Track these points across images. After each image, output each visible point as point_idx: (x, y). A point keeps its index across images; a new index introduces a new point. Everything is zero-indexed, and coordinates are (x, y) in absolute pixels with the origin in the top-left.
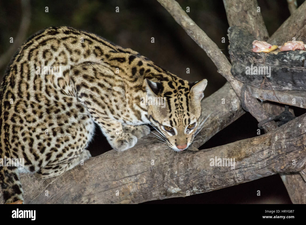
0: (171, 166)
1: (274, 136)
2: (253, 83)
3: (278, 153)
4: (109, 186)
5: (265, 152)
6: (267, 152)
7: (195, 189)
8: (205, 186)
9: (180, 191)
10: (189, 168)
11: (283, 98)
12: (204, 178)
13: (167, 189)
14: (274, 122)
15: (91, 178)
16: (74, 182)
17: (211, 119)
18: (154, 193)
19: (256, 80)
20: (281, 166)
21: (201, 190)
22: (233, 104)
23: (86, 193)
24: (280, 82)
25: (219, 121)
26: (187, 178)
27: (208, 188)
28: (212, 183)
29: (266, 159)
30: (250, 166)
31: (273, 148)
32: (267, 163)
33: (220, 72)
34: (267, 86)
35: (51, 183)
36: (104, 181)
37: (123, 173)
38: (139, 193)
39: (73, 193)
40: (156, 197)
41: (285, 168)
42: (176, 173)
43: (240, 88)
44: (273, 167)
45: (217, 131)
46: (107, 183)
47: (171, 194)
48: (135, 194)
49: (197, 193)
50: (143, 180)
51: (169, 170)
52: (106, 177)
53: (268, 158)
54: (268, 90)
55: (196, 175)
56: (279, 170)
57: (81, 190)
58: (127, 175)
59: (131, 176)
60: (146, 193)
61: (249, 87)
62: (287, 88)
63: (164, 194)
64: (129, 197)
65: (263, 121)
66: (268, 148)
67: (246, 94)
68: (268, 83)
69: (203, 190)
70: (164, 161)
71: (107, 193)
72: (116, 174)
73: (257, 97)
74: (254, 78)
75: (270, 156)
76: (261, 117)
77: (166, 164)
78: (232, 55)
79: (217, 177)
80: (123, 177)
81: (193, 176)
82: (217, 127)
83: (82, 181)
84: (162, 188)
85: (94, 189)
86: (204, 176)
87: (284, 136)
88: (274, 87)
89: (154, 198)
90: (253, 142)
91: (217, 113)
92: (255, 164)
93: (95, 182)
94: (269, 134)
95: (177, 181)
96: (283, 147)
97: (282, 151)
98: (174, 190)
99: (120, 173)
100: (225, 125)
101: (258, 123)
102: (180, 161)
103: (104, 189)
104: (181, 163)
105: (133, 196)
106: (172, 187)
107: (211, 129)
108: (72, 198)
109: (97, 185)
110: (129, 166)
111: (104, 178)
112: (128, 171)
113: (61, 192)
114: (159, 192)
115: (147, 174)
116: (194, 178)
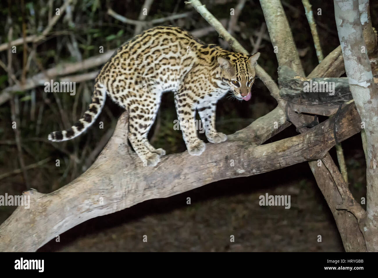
0: (239, 156)
1: (306, 135)
2: (293, 101)
3: (309, 146)
4: (198, 168)
5: (300, 146)
6: (301, 146)
7: (254, 171)
8: (261, 169)
9: (244, 172)
10: (251, 157)
11: (313, 110)
12: (260, 163)
13: (236, 171)
14: (306, 128)
15: (187, 163)
16: (175, 165)
17: (267, 129)
18: (227, 173)
19: (295, 99)
20: (310, 155)
21: (258, 172)
22: (280, 120)
23: (183, 173)
24: (310, 99)
25: (271, 130)
26: (249, 163)
27: (263, 170)
28: (265, 166)
29: (300, 150)
30: (290, 155)
31: (305, 142)
32: (301, 152)
33: (272, 95)
34: (302, 102)
35: (160, 166)
36: (195, 165)
37: (207, 160)
38: (218, 173)
39: (175, 172)
40: (229, 176)
41: (312, 156)
42: (242, 160)
43: (285, 105)
44: (305, 155)
45: (270, 137)
46: (197, 166)
47: (239, 174)
48: (215, 173)
49: (256, 174)
50: (220, 165)
51: (238, 158)
52: (196, 162)
53: (301, 149)
54: (303, 105)
55: (255, 161)
56: (309, 158)
57: (179, 170)
58: (210, 161)
59: (212, 162)
60: (222, 173)
61: (291, 105)
62: (315, 103)
63: (234, 174)
64: (211, 176)
65: (299, 127)
66: (302, 143)
67: (289, 109)
68: (303, 100)
69: (259, 171)
70: (235, 152)
71: (197, 173)
72: (203, 160)
73: (296, 111)
74: (294, 97)
75: (303, 148)
76: (298, 125)
77: (236, 154)
78: (280, 84)
79: (269, 162)
80: (207, 163)
81: (253, 162)
82: (270, 134)
83: (180, 165)
84: (233, 170)
85: (188, 170)
86: (260, 162)
87: (313, 135)
88: (307, 103)
89: (227, 177)
90: (293, 139)
91: (270, 125)
92: (293, 153)
93: (189, 165)
94: (303, 134)
95: (243, 165)
96: (312, 142)
97: (311, 144)
98: (241, 171)
99: (206, 160)
100: (276, 133)
101: (296, 128)
102: (245, 152)
103: (194, 171)
104: (246, 154)
105: (213, 175)
106: (239, 169)
107: (266, 135)
108: (174, 176)
109: (190, 168)
110: (212, 156)
111: (195, 163)
112: (211, 159)
113: (167, 172)
114: (230, 173)
115: (223, 161)
116: (254, 163)
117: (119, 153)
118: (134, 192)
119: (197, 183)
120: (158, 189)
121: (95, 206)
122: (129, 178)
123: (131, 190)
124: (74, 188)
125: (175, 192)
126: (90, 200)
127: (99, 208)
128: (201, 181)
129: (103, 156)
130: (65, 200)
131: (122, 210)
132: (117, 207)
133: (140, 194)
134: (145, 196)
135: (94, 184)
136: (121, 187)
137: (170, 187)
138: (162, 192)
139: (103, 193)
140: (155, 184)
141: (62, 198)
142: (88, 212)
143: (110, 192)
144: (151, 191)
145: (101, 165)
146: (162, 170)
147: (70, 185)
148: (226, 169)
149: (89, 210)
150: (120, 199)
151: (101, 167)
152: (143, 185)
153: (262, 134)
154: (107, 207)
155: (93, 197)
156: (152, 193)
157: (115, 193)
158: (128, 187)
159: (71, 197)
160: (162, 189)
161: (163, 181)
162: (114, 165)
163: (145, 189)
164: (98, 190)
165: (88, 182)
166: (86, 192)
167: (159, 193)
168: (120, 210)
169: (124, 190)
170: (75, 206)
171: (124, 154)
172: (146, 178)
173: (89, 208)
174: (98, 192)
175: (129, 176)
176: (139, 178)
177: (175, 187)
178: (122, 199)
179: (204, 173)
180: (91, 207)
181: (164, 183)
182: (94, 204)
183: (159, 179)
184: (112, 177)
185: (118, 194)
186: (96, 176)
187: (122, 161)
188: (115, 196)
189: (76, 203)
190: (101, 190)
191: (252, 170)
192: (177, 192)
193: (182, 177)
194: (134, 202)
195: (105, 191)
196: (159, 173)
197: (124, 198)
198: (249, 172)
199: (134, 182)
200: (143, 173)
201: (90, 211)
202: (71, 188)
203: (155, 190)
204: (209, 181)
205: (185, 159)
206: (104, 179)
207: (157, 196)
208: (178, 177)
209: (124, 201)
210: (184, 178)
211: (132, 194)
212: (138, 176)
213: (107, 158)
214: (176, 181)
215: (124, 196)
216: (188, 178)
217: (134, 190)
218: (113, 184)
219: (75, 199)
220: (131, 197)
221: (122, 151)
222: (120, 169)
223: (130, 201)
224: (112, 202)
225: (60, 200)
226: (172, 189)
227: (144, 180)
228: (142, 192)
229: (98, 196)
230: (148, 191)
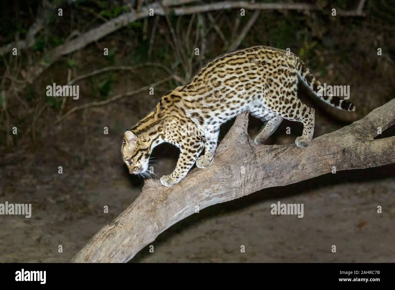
4: (316, 160)
7: (370, 164)
8: (377, 163)
9: (361, 165)
12: (376, 158)
16: (294, 156)
17: (383, 120)
18: (344, 166)
21: (374, 165)
23: (301, 163)
25: (387, 122)
26: (365, 157)
27: (379, 164)
28: (381, 161)
35: (279, 156)
36: (313, 156)
37: (325, 152)
39: (293, 163)
40: (346, 168)
45: (386, 128)
46: (315, 158)
47: (355, 167)
48: (332, 165)
49: (371, 167)
50: (337, 157)
55: (371, 155)
57: (298, 161)
58: (328, 153)
59: (330, 154)
60: (339, 166)
63: (351, 166)
64: (328, 167)
70: (352, 145)
71: (314, 164)
72: (321, 152)
77: (353, 147)
79: (385, 157)
80: (325, 154)
82: (386, 125)
83: (299, 156)
84: (350, 163)
85: (306, 161)
86: (376, 156)
89: (344, 168)
91: (387, 116)
93: (308, 156)
99: (324, 152)
100: (391, 125)
103: (313, 162)
104: (363, 147)
107: (382, 127)
108: (292, 166)
109: (308, 159)
110: (329, 148)
111: (313, 154)
112: (329, 151)
113: (285, 162)
114: (347, 165)
115: (341, 153)
116: (370, 157)
117: (239, 143)
118: (253, 182)
119: (315, 173)
120: (276, 178)
121: (215, 194)
122: (249, 167)
123: (250, 180)
124: (195, 176)
125: (292, 182)
126: (210, 188)
127: (219, 196)
128: (318, 171)
129: (223, 145)
130: (186, 189)
131: (240, 198)
132: (236, 195)
133: (259, 183)
134: (263, 185)
135: (214, 174)
136: (241, 176)
137: (288, 177)
138: (280, 181)
139: (222, 182)
140: (273, 173)
141: (184, 187)
142: (208, 200)
143: (230, 181)
144: (270, 180)
145: (222, 154)
146: (281, 160)
147: (191, 174)
148: (343, 161)
149: (208, 199)
150: (239, 188)
151: (221, 156)
152: (261, 174)
154: (226, 195)
155: (212, 186)
156: (270, 182)
157: (235, 182)
158: (248, 177)
159: (191, 186)
160: (280, 179)
161: (281, 171)
162: (234, 154)
163: (264, 178)
164: (218, 180)
165: (209, 171)
166: (206, 181)
167: (277, 182)
168: (238, 197)
169: (243, 179)
170: (195, 195)
171: (244, 144)
172: (264, 167)
173: (209, 197)
174: (218, 181)
175: (248, 165)
176: (258, 167)
177: (293, 176)
178: (242, 188)
179: (321, 165)
180: (211, 196)
181: (282, 173)
182: (214, 192)
183: (277, 169)
184: (232, 166)
185: (237, 183)
186: (217, 166)
187: (242, 150)
188: (234, 185)
189: (196, 192)
190: (221, 179)
191: (368, 163)
192: (294, 181)
193: (300, 167)
194: (253, 191)
195: (225, 180)
196: (278, 163)
197: (243, 187)
198: (366, 165)
199: (253, 171)
200: (262, 162)
201: (210, 199)
202: (192, 176)
203: (273, 180)
204: (326, 171)
205: (303, 150)
206: (225, 169)
207: (275, 184)
208: (296, 168)
209: (243, 190)
210: (302, 168)
211: (251, 183)
212: (257, 165)
213: (228, 147)
214: (294, 171)
215: (244, 184)
216: (306, 169)
217: (254, 179)
218: (233, 173)
219: (195, 188)
220: (249, 186)
221: (242, 140)
222: (239, 159)
223: (249, 189)
224: (231, 190)
225: (181, 188)
226: (290, 178)
227: (263, 170)
228: (261, 181)
229: (218, 185)
230: (267, 180)
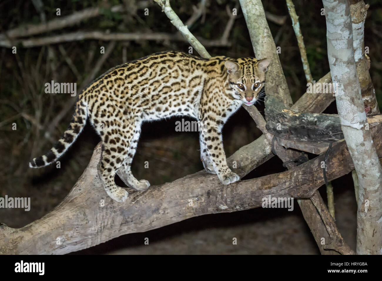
0: (222, 191)
1: (294, 172)
2: (280, 136)
3: (296, 184)
4: (178, 203)
5: (287, 184)
6: (288, 184)
7: (238, 207)
8: (245, 206)
9: (228, 208)
10: (234, 193)
11: (301, 147)
12: (244, 200)
13: (218, 207)
14: (294, 163)
15: (166, 197)
16: (154, 199)
17: (251, 160)
18: (209, 209)
19: (283, 134)
20: (298, 193)
21: (242, 208)
22: (266, 150)
23: (162, 207)
24: (299, 135)
25: (256, 161)
26: (232, 199)
27: (247, 207)
28: (249, 203)
29: (287, 188)
30: (276, 193)
31: (293, 181)
32: (288, 190)
33: (258, 127)
34: (290, 138)
35: (138, 199)
36: (175, 199)
37: (188, 195)
38: (199, 209)
39: (153, 207)
40: (211, 212)
41: (300, 195)
42: (225, 195)
43: (271, 138)
44: (292, 194)
45: (255, 168)
46: (177, 201)
47: (221, 210)
48: (196, 209)
49: (239, 210)
50: (201, 199)
51: (220, 193)
52: (176, 197)
53: (289, 187)
54: (291, 140)
55: (239, 197)
56: (296, 196)
57: (159, 205)
58: (191, 196)
59: (193, 197)
60: (204, 209)
61: (278, 138)
62: (304, 140)
63: (216, 210)
64: (192, 211)
65: (286, 162)
66: (289, 181)
67: (275, 142)
68: (291, 136)
69: (243, 208)
70: (217, 187)
71: (177, 208)
72: (183, 195)
73: (283, 145)
74: (281, 132)
75: (290, 187)
76: (285, 159)
77: (218, 189)
78: (267, 116)
79: (253, 199)
80: (188, 197)
81: (237, 198)
82: (255, 165)
83: (160, 199)
84: (215, 206)
85: (168, 205)
86: (244, 198)
87: (301, 173)
88: (295, 138)
89: (209, 212)
90: (279, 176)
91: (255, 155)
92: (280, 191)
93: (169, 200)
94: (290, 171)
95: (226, 202)
96: (300, 181)
97: (298, 183)
98: (223, 207)
99: (187, 195)
100: (260, 164)
101: (283, 163)
102: (228, 188)
103: (175, 205)
104: (229, 189)
105: (194, 211)
106: (222, 205)
107: (250, 166)
108: (153, 210)
109: (170, 202)
110: (193, 190)
111: (175, 197)
112: (192, 193)
113: (145, 206)
114: (213, 208)
115: (205, 195)
116: (238, 200)
117: (94, 185)
118: (110, 228)
119: (178, 218)
120: (135, 223)
121: (69, 242)
122: (105, 212)
123: (107, 226)
124: (47, 223)
125: (153, 227)
126: (63, 236)
127: (73, 244)
128: (181, 216)
129: (78, 188)
130: (37, 237)
131: (97, 246)
132: (92, 243)
133: (116, 229)
134: (121, 231)
135: (68, 220)
136: (96, 222)
137: (148, 222)
138: (140, 227)
139: (77, 229)
140: (132, 219)
141: (35, 234)
142: (62, 248)
143: (85, 227)
144: (128, 226)
145: (76, 198)
146: (140, 203)
147: (43, 220)
148: (208, 204)
149: (61, 247)
150: (95, 235)
151: (75, 201)
152: (119, 219)
153: (246, 165)
154: (81, 243)
155: (66, 233)
156: (129, 228)
157: (90, 229)
158: (104, 222)
159: (43, 233)
160: (140, 224)
161: (141, 216)
162: (89, 198)
163: (122, 224)
164: (72, 226)
165: (62, 216)
166: (60, 227)
167: (136, 228)
168: (94, 245)
169: (100, 225)
170: (48, 243)
171: (100, 187)
172: (122, 211)
173: (62, 245)
174: (73, 228)
175: (105, 210)
176: (115, 212)
177: (153, 221)
178: (98, 234)
179: (184, 208)
180: (64, 244)
181: (142, 218)
182: (67, 240)
183: (136, 213)
184: (87, 211)
185: (93, 229)
186: (70, 211)
187: (97, 194)
188: (89, 231)
189: (48, 239)
190: (76, 225)
191: (235, 206)
192: (155, 226)
193: (161, 212)
194: (110, 237)
195: (80, 226)
196: (136, 208)
197: (99, 234)
198: (233, 208)
199: (110, 216)
200: (120, 207)
201: (64, 248)
202: (44, 223)
203: (132, 225)
204: (189, 216)
205: (164, 193)
206: (79, 214)
207: (134, 230)
208: (157, 212)
209: (99, 237)
210: (163, 212)
211: (108, 229)
212: (115, 210)
213: (82, 190)
214: (155, 216)
215: (100, 231)
216: (168, 213)
217: (110, 225)
218: (89, 219)
219: (47, 235)
220: (106, 232)
221: (98, 183)
222: (95, 203)
223: (106, 236)
224: (86, 237)
225: (32, 236)
226: (151, 224)
227: (121, 215)
228: (118, 227)
229: (72, 232)
230: (125, 226)
